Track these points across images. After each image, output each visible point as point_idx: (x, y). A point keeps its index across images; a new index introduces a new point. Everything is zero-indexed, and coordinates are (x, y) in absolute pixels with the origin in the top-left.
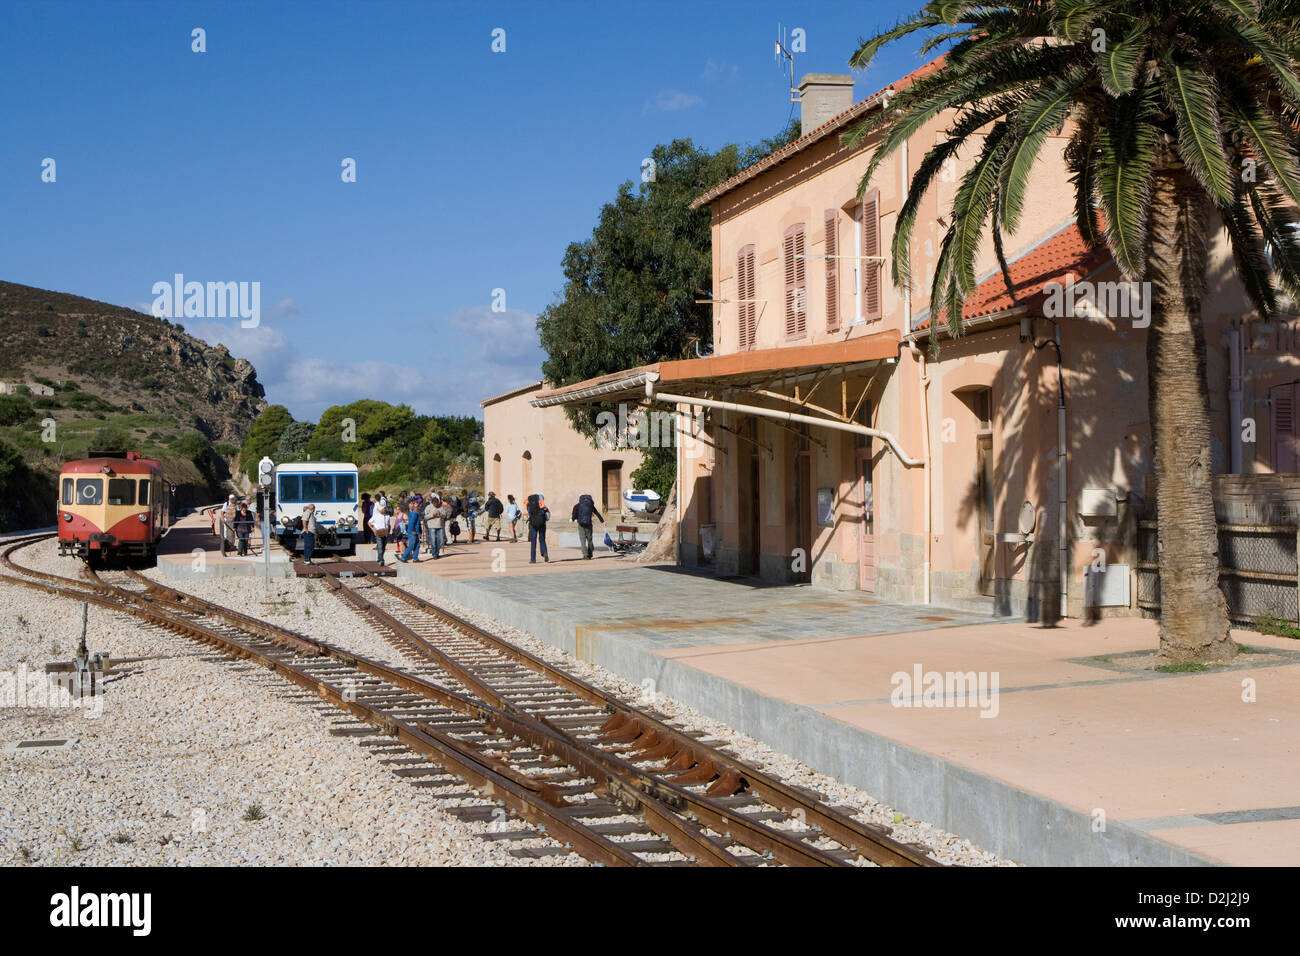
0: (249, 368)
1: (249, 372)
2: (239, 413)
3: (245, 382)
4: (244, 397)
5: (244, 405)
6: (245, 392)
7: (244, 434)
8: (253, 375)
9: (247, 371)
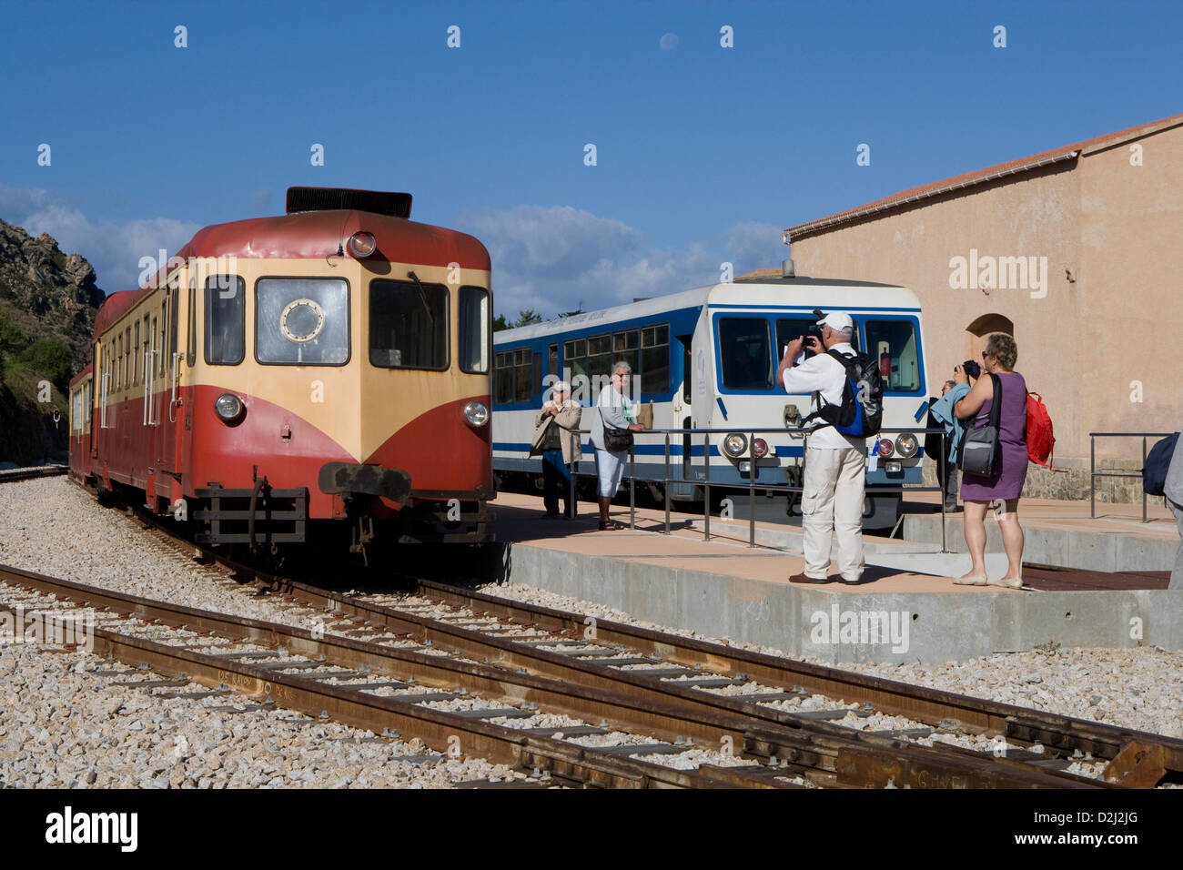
0: (86, 267)
1: (85, 273)
2: (74, 327)
3: (79, 286)
4: (81, 306)
5: (80, 317)
6: (80, 299)
7: (81, 357)
8: (91, 278)
9: (84, 272)
